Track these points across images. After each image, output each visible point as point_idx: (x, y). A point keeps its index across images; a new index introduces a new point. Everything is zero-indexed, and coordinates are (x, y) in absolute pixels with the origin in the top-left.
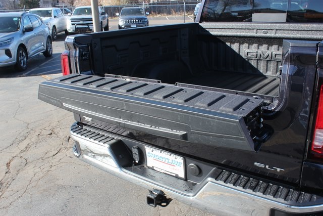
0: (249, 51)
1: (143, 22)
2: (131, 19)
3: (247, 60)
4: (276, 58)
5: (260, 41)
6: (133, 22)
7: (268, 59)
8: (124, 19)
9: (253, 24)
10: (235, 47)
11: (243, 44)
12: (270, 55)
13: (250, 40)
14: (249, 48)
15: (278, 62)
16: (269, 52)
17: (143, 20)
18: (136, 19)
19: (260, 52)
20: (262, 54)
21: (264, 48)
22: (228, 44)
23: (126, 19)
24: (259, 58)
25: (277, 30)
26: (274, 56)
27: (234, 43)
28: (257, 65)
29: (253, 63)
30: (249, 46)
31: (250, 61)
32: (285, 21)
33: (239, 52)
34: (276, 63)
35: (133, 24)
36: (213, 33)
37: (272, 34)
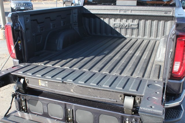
0: (115, 23)
1: (29, 6)
2: (20, 3)
3: (114, 28)
4: (132, 27)
5: (122, 17)
6: (22, 5)
7: (127, 27)
8: (15, 3)
9: (117, 7)
10: (106, 21)
11: (111, 19)
12: (128, 25)
13: (115, 16)
14: (115, 21)
15: (132, 29)
16: (127, 23)
17: (29, 4)
18: (24, 3)
19: (121, 23)
20: (123, 25)
21: (124, 21)
22: (102, 19)
23: (16, 4)
24: (121, 27)
25: (132, 10)
26: (130, 26)
27: (105, 18)
28: (120, 31)
29: (118, 30)
30: (115, 20)
31: (116, 29)
32: (136, 5)
33: (109, 24)
34: (131, 30)
35: (21, 7)
36: (93, 12)
37: (129, 13)
